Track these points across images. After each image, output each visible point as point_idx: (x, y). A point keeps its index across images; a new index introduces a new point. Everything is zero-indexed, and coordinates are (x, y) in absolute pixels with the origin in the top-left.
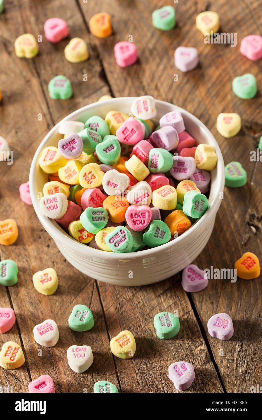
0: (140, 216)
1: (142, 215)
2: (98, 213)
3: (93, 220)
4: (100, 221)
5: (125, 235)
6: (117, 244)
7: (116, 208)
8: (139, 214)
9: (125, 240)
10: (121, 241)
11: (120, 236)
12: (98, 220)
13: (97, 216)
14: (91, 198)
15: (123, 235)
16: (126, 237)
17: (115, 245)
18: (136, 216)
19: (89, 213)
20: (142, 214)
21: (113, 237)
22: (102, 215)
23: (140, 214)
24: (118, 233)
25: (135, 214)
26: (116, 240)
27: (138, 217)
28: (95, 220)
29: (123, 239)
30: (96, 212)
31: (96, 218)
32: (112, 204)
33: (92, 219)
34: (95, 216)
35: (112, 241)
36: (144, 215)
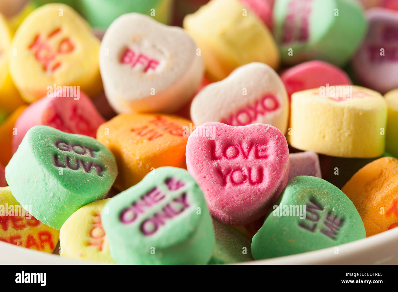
0: (246, 150)
1: (253, 150)
2: (77, 148)
3: (57, 164)
4: (82, 170)
5: (184, 196)
6: (149, 227)
7: (150, 139)
8: (240, 144)
9: (182, 210)
10: (168, 212)
11: (163, 197)
12: (77, 168)
13: (71, 153)
14: (52, 114)
15: (177, 193)
16: (190, 198)
17: (142, 229)
18: (230, 151)
19: (42, 138)
20: (251, 144)
21: (134, 204)
22: (92, 155)
23: (245, 146)
24: (154, 189)
25: (227, 144)
26: (148, 212)
27: (236, 155)
28: (65, 164)
29: (176, 206)
30: (70, 143)
31: (68, 158)
32: (133, 130)
33: (51, 159)
34: (67, 152)
35: (128, 216)
36: (260, 148)
